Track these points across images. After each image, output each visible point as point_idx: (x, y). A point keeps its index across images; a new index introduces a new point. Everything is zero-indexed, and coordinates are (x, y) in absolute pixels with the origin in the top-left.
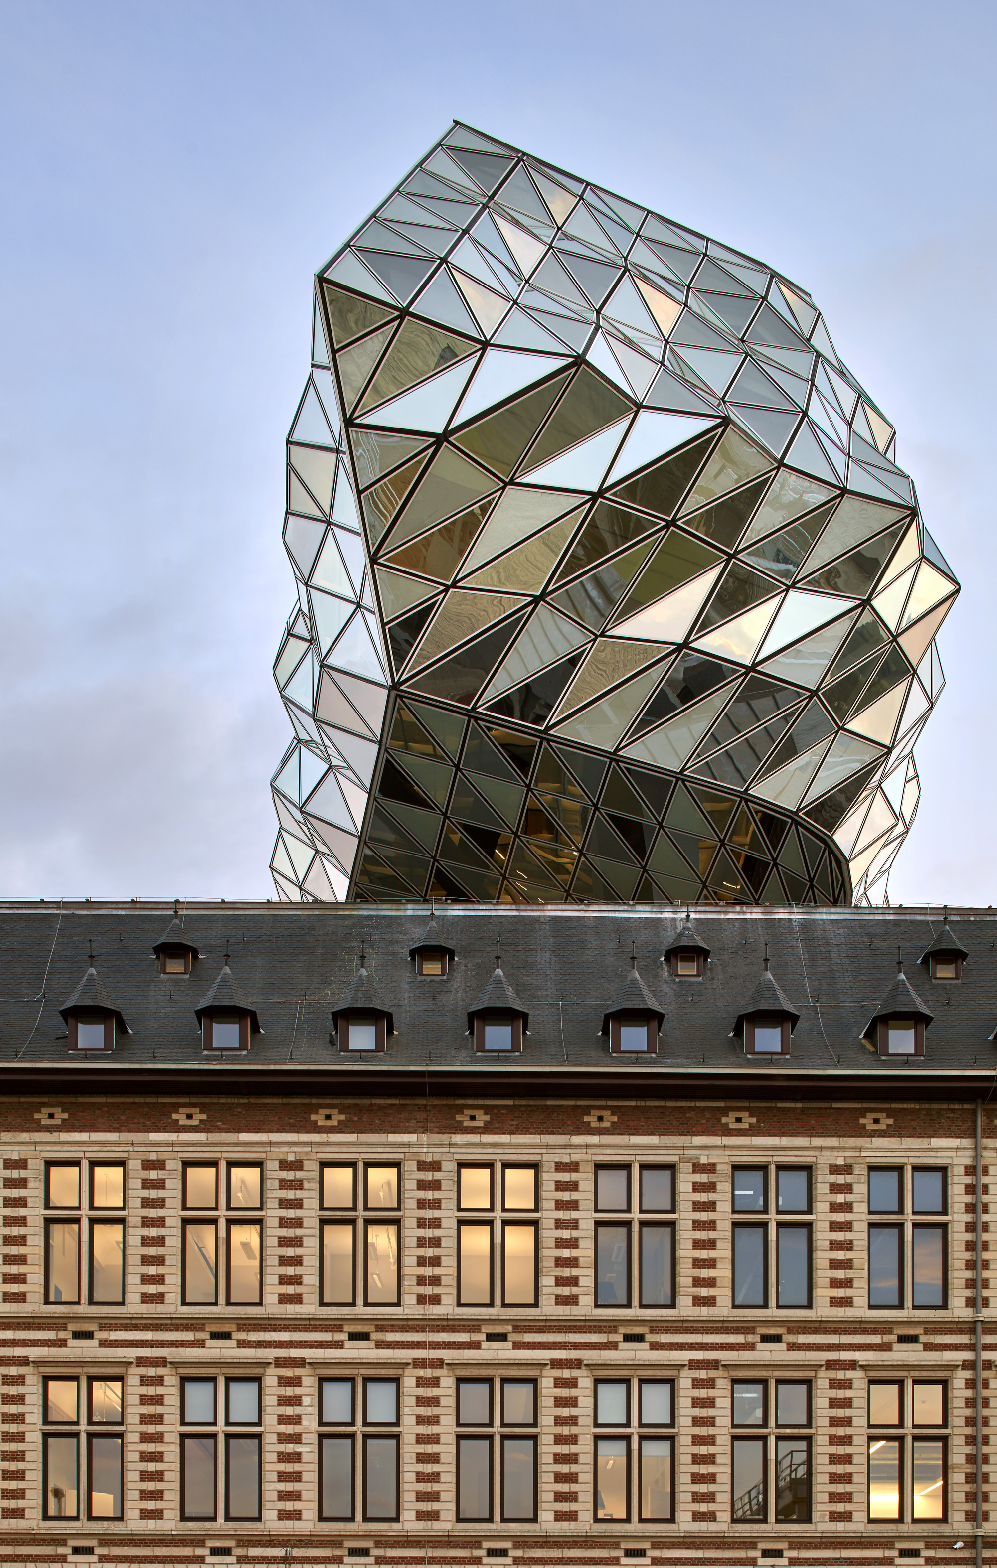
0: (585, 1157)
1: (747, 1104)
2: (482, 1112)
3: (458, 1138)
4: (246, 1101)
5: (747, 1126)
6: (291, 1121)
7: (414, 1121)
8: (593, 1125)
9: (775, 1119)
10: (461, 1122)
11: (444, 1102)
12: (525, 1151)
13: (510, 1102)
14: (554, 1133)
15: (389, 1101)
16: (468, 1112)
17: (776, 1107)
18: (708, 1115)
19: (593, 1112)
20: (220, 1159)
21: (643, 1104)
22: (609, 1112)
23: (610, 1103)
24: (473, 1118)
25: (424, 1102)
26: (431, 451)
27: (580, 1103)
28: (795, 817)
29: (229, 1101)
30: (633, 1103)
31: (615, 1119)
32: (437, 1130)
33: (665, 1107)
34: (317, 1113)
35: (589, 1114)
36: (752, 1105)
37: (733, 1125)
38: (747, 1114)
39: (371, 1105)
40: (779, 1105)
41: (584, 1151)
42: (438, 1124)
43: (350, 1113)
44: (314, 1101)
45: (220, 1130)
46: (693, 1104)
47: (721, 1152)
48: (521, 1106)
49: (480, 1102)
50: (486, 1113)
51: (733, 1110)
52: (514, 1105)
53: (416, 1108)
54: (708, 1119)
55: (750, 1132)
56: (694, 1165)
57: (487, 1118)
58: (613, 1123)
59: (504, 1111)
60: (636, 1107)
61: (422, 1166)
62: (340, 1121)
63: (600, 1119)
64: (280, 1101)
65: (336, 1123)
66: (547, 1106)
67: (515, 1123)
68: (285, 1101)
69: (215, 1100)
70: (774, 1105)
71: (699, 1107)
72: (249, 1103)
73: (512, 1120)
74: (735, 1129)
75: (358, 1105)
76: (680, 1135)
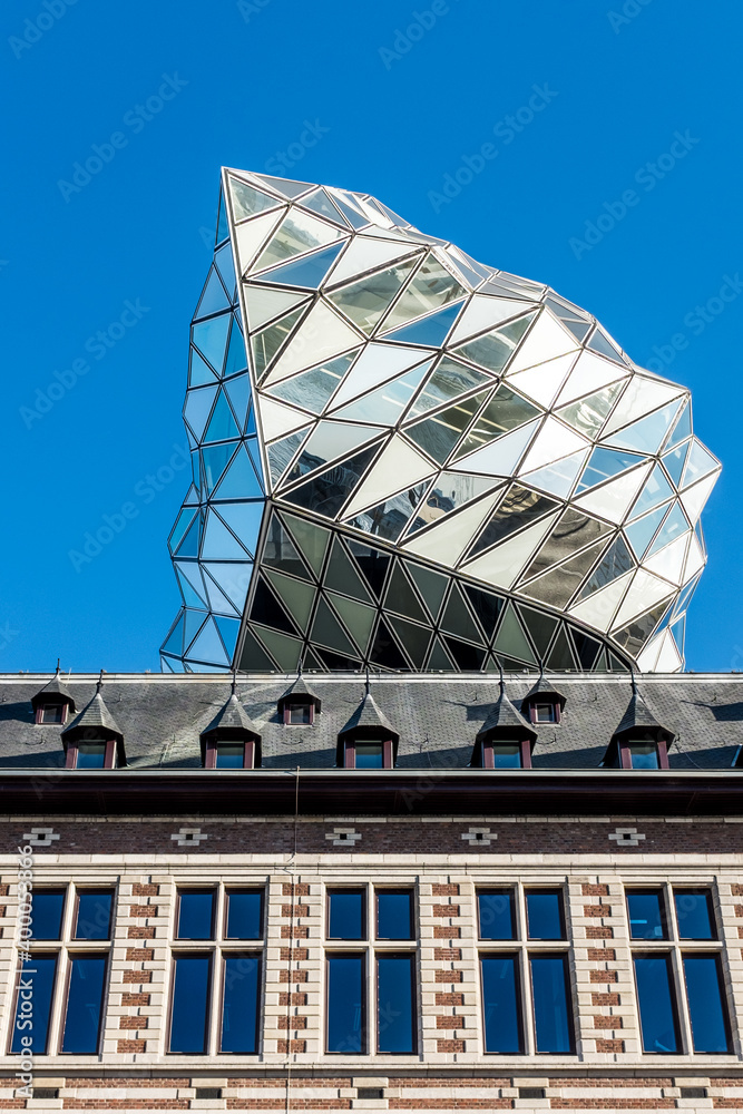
0: (464, 879)
1: (634, 820)
2: (353, 830)
3: (327, 859)
4: (103, 820)
5: (636, 843)
6: (150, 841)
7: (281, 841)
8: (471, 843)
9: (666, 835)
10: (331, 841)
11: (314, 820)
12: (399, 872)
13: (383, 820)
14: (430, 853)
15: (255, 820)
16: (338, 831)
17: (665, 823)
18: (593, 832)
19: (471, 829)
20: (69, 883)
21: (523, 820)
22: (488, 830)
23: (488, 820)
24: (343, 837)
25: (292, 820)
26: (309, 303)
27: (456, 820)
28: (606, 640)
29: (86, 820)
30: (513, 820)
31: (495, 836)
32: (305, 850)
33: (547, 823)
34: (178, 833)
35: (467, 832)
36: (639, 821)
37: (622, 843)
38: (635, 830)
39: (236, 823)
40: (668, 821)
41: (464, 872)
42: (306, 844)
43: (212, 833)
44: (176, 820)
45: (73, 851)
46: (576, 820)
47: (611, 872)
48: (394, 824)
49: (351, 820)
50: (357, 832)
51: (620, 827)
52: (387, 823)
53: (283, 827)
54: (594, 836)
55: (641, 850)
56: (583, 885)
57: (359, 837)
58: (493, 841)
59: (377, 830)
60: (516, 823)
61: (289, 889)
62: (201, 841)
63: (479, 837)
64: (139, 820)
65: (197, 843)
66: (422, 823)
67: (388, 842)
68: (145, 820)
69: (71, 820)
70: (662, 820)
71: (583, 824)
72: (107, 823)
73: (386, 839)
74: (624, 847)
75: (221, 823)
76: (566, 853)
